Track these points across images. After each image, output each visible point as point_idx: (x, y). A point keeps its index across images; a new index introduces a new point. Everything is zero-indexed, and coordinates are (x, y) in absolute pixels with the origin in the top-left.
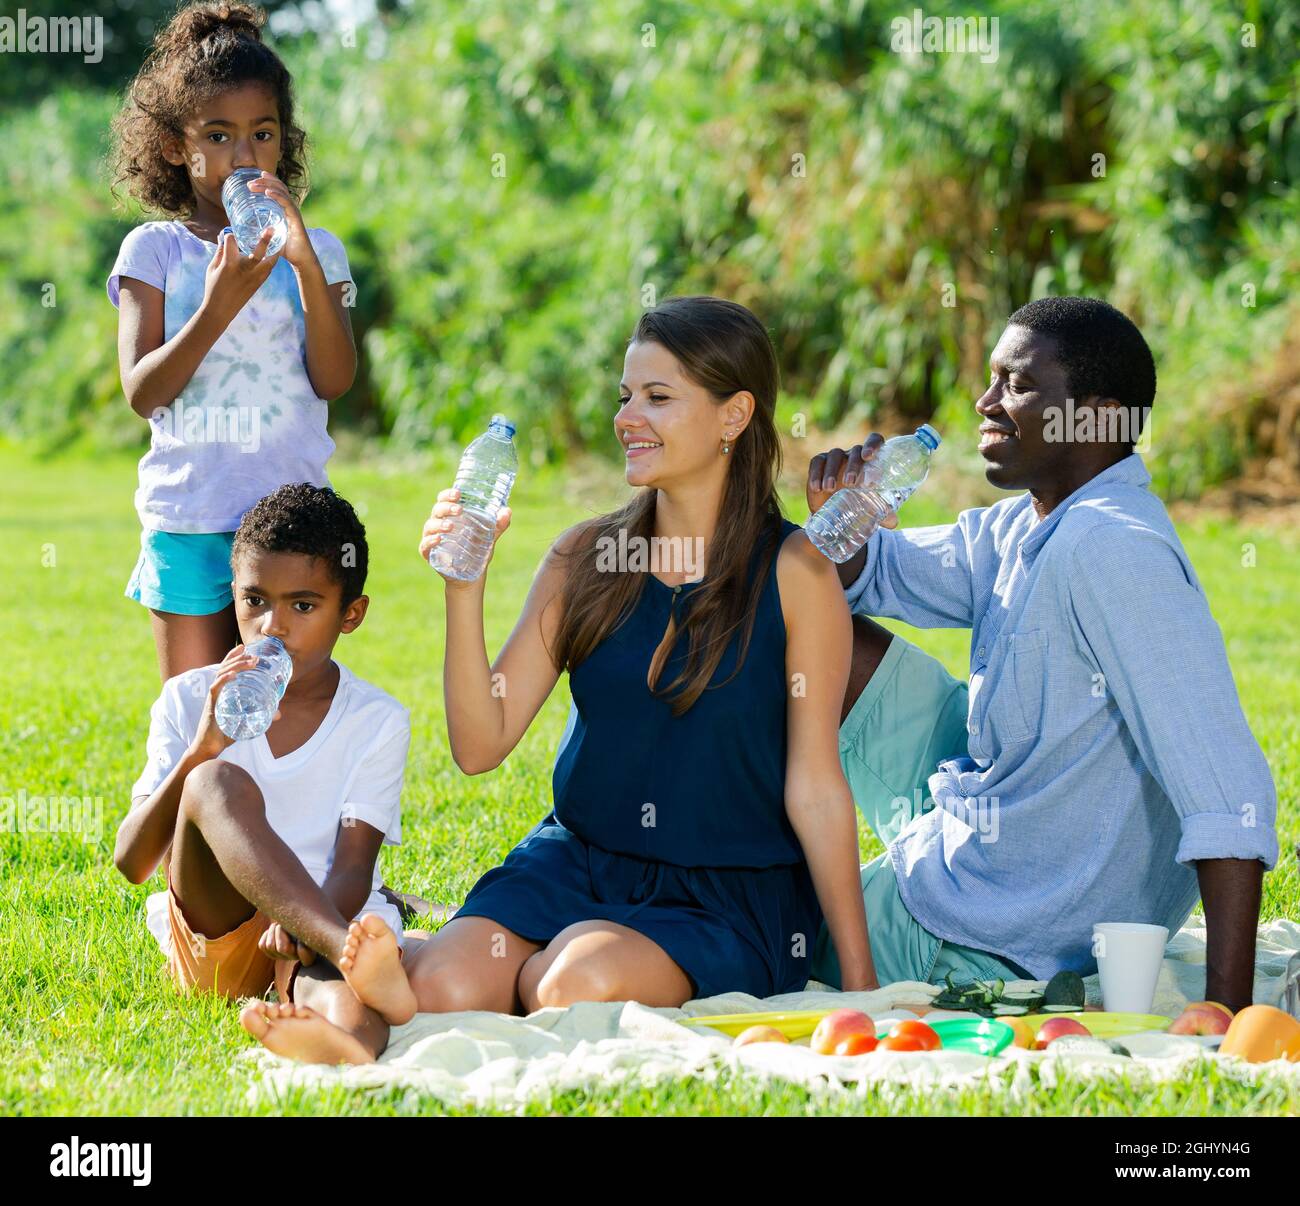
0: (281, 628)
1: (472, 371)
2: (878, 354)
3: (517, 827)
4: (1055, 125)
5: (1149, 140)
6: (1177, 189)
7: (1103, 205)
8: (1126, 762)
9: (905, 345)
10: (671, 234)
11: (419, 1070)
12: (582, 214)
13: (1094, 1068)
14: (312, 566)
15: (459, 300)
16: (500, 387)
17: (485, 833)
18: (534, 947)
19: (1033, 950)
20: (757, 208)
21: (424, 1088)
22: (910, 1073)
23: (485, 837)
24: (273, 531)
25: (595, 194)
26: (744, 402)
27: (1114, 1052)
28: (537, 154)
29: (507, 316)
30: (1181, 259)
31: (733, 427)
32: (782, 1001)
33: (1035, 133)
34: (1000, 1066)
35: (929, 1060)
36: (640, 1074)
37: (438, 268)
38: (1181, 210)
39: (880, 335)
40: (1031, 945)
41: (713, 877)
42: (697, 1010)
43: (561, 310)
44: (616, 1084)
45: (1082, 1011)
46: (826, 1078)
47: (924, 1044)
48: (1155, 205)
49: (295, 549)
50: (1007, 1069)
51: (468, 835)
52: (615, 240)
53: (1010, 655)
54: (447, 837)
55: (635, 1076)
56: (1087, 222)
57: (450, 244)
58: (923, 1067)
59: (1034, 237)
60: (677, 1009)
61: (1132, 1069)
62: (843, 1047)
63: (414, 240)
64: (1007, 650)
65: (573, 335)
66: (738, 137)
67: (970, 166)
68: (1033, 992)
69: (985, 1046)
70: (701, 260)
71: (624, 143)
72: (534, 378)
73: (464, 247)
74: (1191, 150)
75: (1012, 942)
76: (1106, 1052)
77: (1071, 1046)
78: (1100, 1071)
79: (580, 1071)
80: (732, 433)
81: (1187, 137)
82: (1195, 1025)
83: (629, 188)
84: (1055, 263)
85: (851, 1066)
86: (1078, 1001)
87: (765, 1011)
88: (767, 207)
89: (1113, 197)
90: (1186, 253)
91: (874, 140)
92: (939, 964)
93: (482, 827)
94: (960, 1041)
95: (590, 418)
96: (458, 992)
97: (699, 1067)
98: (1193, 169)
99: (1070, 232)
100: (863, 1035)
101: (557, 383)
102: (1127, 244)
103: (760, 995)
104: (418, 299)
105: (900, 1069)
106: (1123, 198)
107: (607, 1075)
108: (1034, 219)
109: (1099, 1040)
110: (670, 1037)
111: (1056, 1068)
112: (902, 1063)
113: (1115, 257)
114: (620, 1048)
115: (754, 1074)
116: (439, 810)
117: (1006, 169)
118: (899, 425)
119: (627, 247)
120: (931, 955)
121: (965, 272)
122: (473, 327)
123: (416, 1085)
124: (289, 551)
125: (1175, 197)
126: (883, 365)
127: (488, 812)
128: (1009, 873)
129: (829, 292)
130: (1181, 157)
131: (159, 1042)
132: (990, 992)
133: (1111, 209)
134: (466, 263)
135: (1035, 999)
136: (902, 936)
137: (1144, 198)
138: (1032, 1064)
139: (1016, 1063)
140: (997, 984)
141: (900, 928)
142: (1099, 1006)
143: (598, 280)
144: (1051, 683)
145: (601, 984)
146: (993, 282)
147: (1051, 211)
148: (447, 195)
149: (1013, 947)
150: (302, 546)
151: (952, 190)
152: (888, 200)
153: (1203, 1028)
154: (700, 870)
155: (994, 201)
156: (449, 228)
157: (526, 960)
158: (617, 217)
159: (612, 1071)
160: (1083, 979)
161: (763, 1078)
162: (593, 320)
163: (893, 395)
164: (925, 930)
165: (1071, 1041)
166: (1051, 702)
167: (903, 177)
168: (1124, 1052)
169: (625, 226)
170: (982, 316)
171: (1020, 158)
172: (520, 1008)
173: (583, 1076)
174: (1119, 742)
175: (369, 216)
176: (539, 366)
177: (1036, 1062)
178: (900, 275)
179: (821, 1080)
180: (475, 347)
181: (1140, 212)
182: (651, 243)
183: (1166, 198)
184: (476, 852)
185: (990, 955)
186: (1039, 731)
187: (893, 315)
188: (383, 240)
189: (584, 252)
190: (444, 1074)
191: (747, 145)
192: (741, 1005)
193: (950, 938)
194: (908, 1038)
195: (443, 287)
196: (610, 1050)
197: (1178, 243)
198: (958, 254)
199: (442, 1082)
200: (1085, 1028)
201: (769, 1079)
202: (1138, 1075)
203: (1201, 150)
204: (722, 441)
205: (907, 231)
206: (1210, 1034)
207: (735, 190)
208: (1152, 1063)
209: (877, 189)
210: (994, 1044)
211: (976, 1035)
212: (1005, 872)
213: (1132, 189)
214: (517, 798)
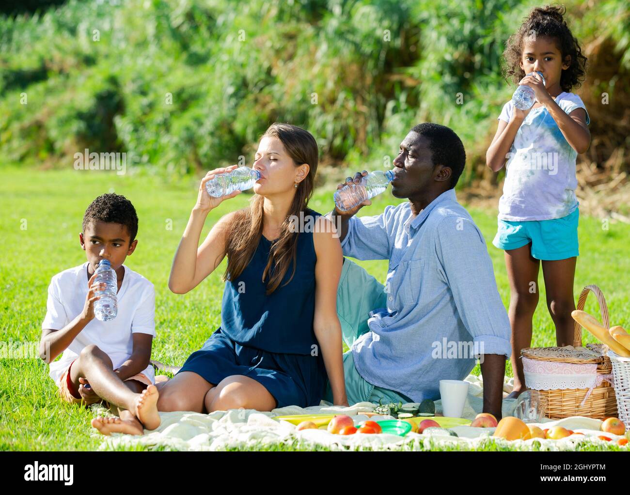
0: (109, 254)
1: (157, 134)
2: (323, 133)
3: (195, 331)
4: (398, 43)
5: (435, 50)
6: (446, 71)
7: (416, 76)
8: (452, 314)
9: (334, 130)
10: (239, 81)
11: (170, 438)
12: (203, 72)
13: (445, 442)
14: (122, 229)
15: (151, 106)
16: (169, 142)
17: (182, 334)
18: (211, 385)
19: (411, 389)
20: (275, 72)
21: (173, 446)
22: (371, 443)
23: (182, 336)
24: (107, 214)
25: (209, 64)
26: (305, 168)
27: (451, 435)
28: (185, 47)
29: (172, 113)
30: (447, 99)
31: (299, 177)
32: (312, 410)
33: (389, 46)
34: (408, 440)
35: (378, 437)
36: (262, 442)
37: (144, 93)
38: (448, 79)
39: (324, 125)
40: (410, 387)
41: (286, 357)
42: (278, 413)
43: (194, 111)
44: (252, 446)
45: (434, 416)
46: (337, 444)
47: (375, 430)
48: (437, 77)
49: (116, 222)
50: (410, 442)
51: (175, 334)
52: (217, 84)
53: (409, 269)
54: (166, 335)
55: (260, 443)
56: (409, 83)
57: (148, 84)
58: (376, 440)
59: (388, 86)
60: (269, 412)
61: (461, 443)
62: (342, 431)
63: (134, 81)
64: (407, 267)
65: (199, 122)
66: (269, 44)
67: (361, 58)
68: (414, 407)
69: (400, 431)
70: (252, 93)
71: (220, 44)
72: (182, 139)
73: (155, 85)
74: (452, 55)
75: (403, 386)
76: (447, 434)
77: (433, 432)
78: (447, 444)
79: (237, 440)
80: (299, 180)
81: (451, 49)
82: (482, 423)
83: (223, 63)
84: (397, 99)
85: (346, 439)
86: (432, 411)
87: (306, 414)
88: (279, 71)
89: (420, 73)
90: (449, 96)
91: (324, 47)
92: (373, 395)
93: (181, 331)
94: (388, 429)
95: (206, 155)
96: (181, 403)
97: (285, 439)
98: (452, 63)
99: (402, 86)
100: (350, 426)
101: (192, 141)
102: (425, 92)
103: (303, 407)
104: (135, 105)
105: (367, 440)
106: (424, 73)
107: (248, 442)
108: (387, 81)
109: (445, 429)
110: (269, 425)
111: (430, 442)
112: (368, 438)
113: (420, 97)
114: (252, 431)
115: (309, 442)
116: (161, 323)
117: (377, 59)
118: (331, 161)
119: (222, 86)
120: (369, 392)
121: (359, 101)
122: (157, 117)
123: (169, 444)
124: (113, 222)
125: (445, 74)
126: (325, 138)
127: (182, 324)
128: (402, 358)
129: (303, 107)
130: (448, 57)
131: (58, 423)
132: (396, 407)
133: (420, 77)
134: (155, 91)
135: (415, 410)
136: (357, 384)
137: (433, 73)
138: (421, 440)
139: (414, 440)
140: (400, 404)
141: (355, 381)
142: (441, 414)
143: (210, 100)
144: (424, 282)
145: (239, 401)
146: (370, 105)
147: (395, 78)
148: (148, 63)
149: (403, 388)
150: (118, 220)
151: (354, 68)
152: (329, 71)
153: (485, 424)
154: (281, 355)
155: (372, 73)
156: (148, 77)
157: (208, 391)
158: (218, 73)
159: (250, 440)
160: (434, 402)
161: (312, 444)
162: (207, 116)
163: (328, 150)
164: (367, 382)
165: (433, 429)
166: (424, 289)
167: (336, 62)
168: (455, 435)
169: (221, 78)
170: (365, 119)
171: (383, 56)
172: (205, 410)
173: (238, 442)
174: (449, 305)
175: (116, 70)
176: (184, 134)
177: (422, 439)
178: (333, 101)
179: (335, 445)
180: (159, 125)
181: (431, 79)
182: (232, 85)
183: (441, 74)
184: (179, 342)
185: (393, 391)
186: (418, 301)
187: (329, 117)
188: (121, 81)
189: (204, 88)
190: (181, 440)
191: (272, 47)
192: (296, 411)
193: (377, 384)
194: (368, 428)
195: (145, 101)
196: (248, 431)
197: (446, 92)
198: (356, 93)
199: (180, 444)
200: (437, 424)
201: (314, 445)
202: (463, 445)
203: (456, 55)
204: (295, 183)
205: (336, 83)
206: (488, 427)
207: (266, 65)
208: (468, 440)
209: (325, 66)
210: (403, 431)
211: (396, 427)
212: (400, 357)
213: (428, 70)
214: (193, 319)
